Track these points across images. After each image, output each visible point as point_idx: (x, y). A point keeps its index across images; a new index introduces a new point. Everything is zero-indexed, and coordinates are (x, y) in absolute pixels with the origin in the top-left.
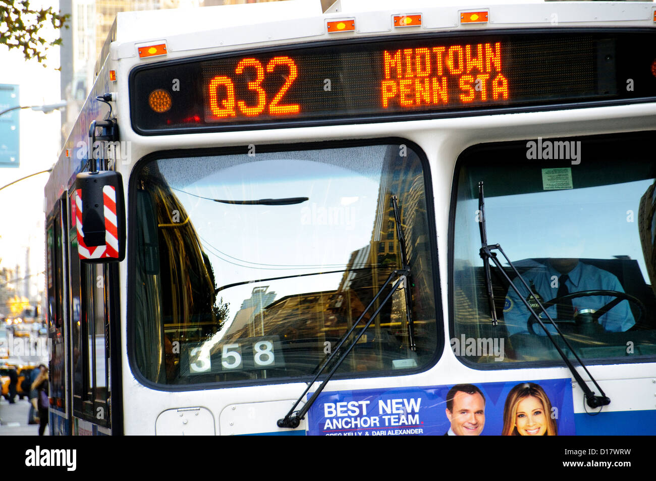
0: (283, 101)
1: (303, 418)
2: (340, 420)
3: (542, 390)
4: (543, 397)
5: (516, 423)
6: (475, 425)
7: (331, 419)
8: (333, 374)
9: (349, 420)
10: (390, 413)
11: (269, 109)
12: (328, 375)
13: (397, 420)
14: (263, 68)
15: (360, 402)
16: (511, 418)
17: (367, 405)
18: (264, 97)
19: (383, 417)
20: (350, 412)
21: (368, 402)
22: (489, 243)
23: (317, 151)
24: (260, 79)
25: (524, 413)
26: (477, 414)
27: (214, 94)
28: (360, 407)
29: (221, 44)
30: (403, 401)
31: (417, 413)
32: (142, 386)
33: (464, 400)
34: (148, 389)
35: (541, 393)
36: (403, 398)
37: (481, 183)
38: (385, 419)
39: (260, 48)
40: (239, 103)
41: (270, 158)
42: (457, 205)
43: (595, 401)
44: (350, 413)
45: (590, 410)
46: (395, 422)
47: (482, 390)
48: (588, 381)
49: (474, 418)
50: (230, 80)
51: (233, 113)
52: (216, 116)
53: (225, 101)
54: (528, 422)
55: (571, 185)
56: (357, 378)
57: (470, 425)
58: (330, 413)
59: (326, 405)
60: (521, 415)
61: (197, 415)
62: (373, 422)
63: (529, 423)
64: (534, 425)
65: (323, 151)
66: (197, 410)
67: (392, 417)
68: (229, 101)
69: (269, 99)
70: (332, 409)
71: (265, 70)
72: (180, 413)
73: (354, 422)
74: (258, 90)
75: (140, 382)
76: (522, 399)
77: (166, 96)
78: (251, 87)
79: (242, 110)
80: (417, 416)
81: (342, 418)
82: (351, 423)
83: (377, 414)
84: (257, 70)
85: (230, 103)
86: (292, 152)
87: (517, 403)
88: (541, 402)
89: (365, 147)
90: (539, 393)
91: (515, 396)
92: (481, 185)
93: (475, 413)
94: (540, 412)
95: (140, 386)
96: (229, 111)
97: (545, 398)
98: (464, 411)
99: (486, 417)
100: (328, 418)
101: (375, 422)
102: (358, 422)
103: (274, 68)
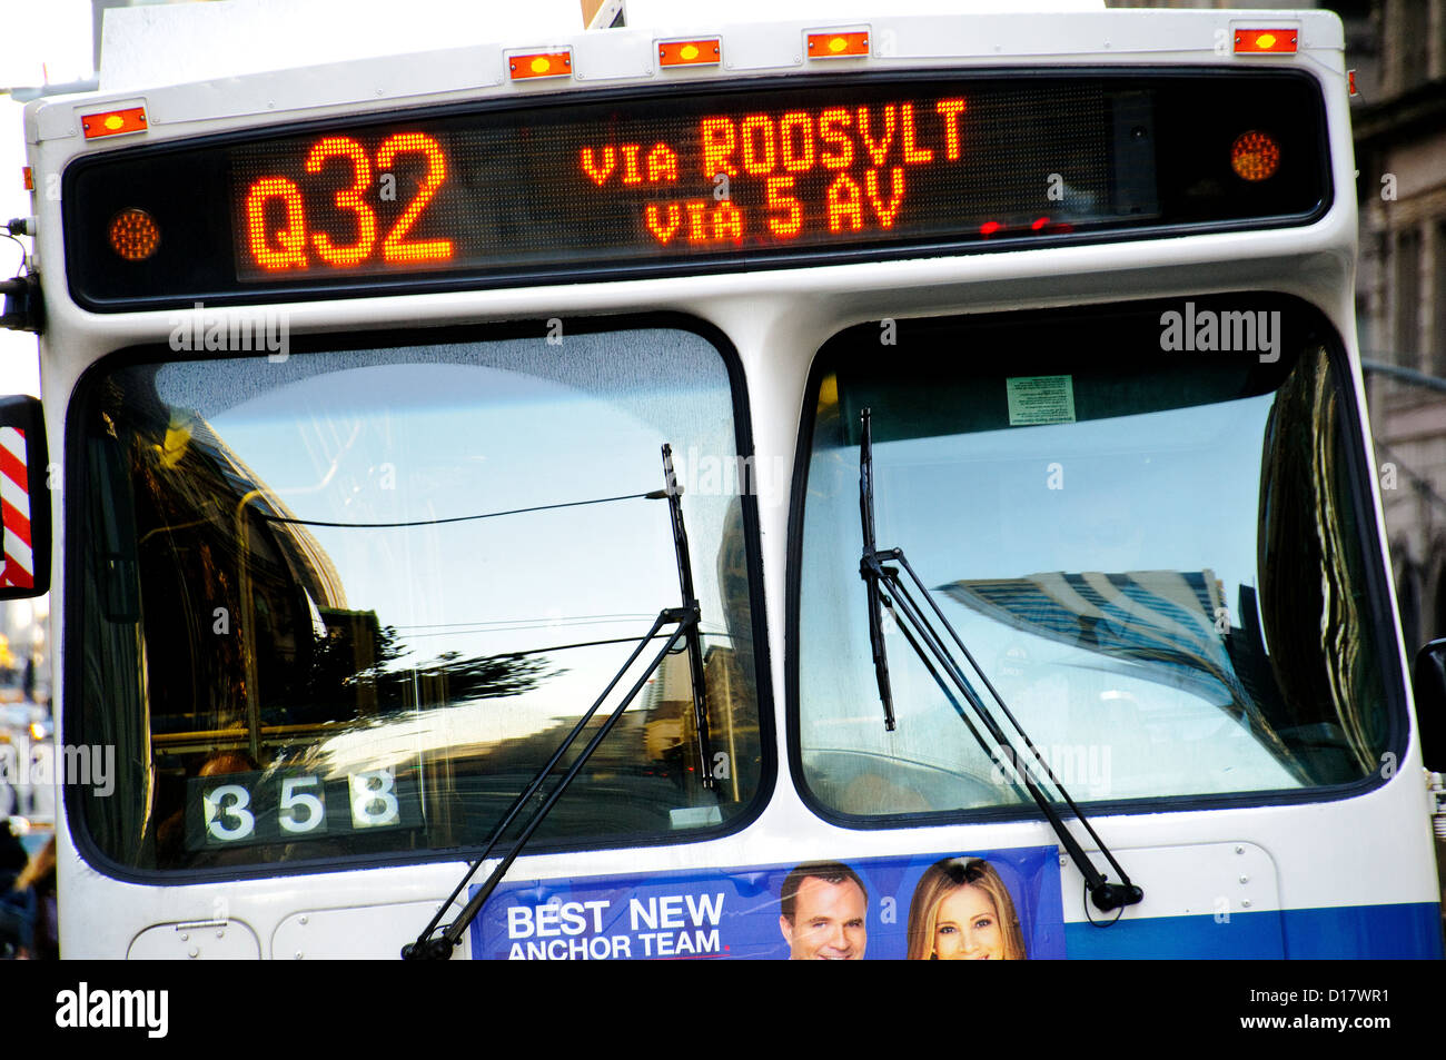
0: (414, 233)
1: (459, 942)
2: (543, 944)
3: (993, 871)
4: (996, 888)
5: (935, 947)
6: (844, 951)
7: (523, 942)
8: (525, 842)
9: (564, 945)
10: (656, 927)
11: (384, 251)
12: (515, 845)
13: (670, 943)
14: (369, 158)
15: (588, 905)
16: (924, 933)
17: (604, 911)
18: (372, 223)
19: (641, 937)
20: (566, 926)
21: (606, 904)
22: (879, 547)
23: (493, 345)
24: (362, 185)
25: (953, 923)
26: (848, 928)
27: (258, 217)
28: (588, 915)
29: (271, 106)
30: (684, 899)
31: (715, 927)
32: (98, 873)
33: (821, 897)
34: (110, 880)
35: (991, 879)
36: (683, 894)
37: (866, 411)
38: (643, 941)
39: (358, 116)
40: (315, 237)
41: (386, 361)
42: (813, 462)
43: (1108, 895)
44: (565, 928)
45: (1097, 916)
46: (665, 948)
47: (861, 873)
48: (1093, 851)
49: (841, 936)
50: (294, 186)
51: (302, 260)
52: (263, 267)
53: (284, 234)
54: (963, 943)
55: (1073, 415)
56: (581, 850)
57: (834, 951)
58: (521, 928)
59: (512, 911)
60: (947, 928)
61: (220, 936)
62: (616, 948)
63: (963, 946)
64: (976, 950)
65: (506, 343)
66: (220, 925)
67: (660, 936)
68: (293, 233)
69: (384, 228)
70: (526, 921)
71: (373, 163)
72: (183, 934)
73: (573, 949)
74: (357, 209)
75: (91, 865)
76: (949, 892)
77: (148, 223)
78: (341, 202)
79: (321, 253)
80: (715, 934)
81: (548, 940)
82: (567, 950)
83: (626, 930)
84: (355, 164)
85: (294, 238)
86: (437, 347)
87: (937, 903)
88: (992, 898)
89: (600, 335)
90: (989, 881)
91: (933, 887)
92: (865, 416)
93: (845, 925)
94: (989, 922)
95: (92, 873)
96: (293, 257)
97: (1001, 890)
98: (820, 922)
99: (868, 933)
100: (515, 940)
101: (621, 947)
102: (584, 949)
103: (394, 160)
